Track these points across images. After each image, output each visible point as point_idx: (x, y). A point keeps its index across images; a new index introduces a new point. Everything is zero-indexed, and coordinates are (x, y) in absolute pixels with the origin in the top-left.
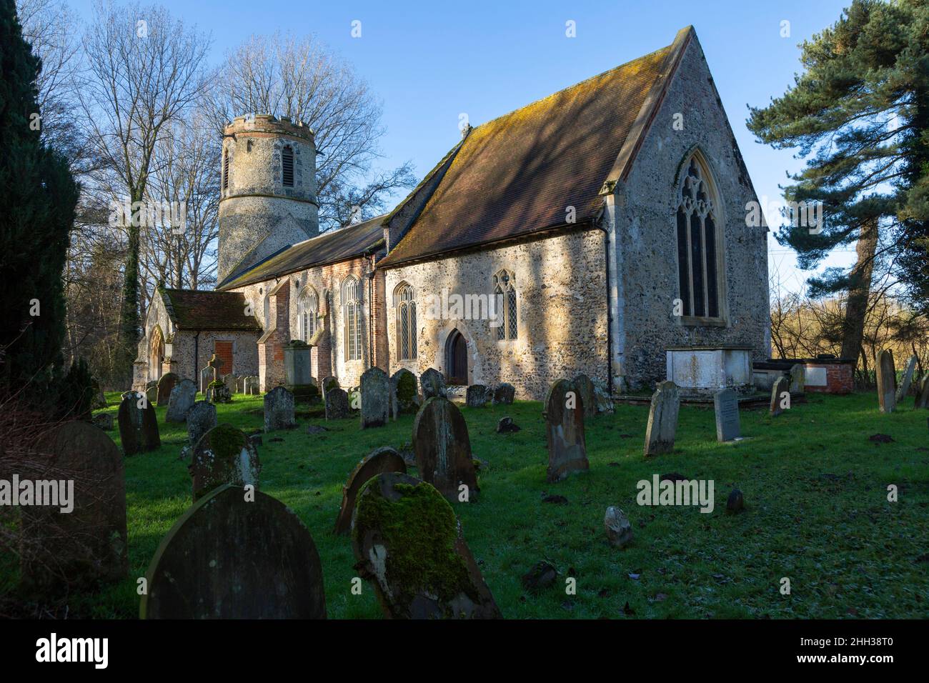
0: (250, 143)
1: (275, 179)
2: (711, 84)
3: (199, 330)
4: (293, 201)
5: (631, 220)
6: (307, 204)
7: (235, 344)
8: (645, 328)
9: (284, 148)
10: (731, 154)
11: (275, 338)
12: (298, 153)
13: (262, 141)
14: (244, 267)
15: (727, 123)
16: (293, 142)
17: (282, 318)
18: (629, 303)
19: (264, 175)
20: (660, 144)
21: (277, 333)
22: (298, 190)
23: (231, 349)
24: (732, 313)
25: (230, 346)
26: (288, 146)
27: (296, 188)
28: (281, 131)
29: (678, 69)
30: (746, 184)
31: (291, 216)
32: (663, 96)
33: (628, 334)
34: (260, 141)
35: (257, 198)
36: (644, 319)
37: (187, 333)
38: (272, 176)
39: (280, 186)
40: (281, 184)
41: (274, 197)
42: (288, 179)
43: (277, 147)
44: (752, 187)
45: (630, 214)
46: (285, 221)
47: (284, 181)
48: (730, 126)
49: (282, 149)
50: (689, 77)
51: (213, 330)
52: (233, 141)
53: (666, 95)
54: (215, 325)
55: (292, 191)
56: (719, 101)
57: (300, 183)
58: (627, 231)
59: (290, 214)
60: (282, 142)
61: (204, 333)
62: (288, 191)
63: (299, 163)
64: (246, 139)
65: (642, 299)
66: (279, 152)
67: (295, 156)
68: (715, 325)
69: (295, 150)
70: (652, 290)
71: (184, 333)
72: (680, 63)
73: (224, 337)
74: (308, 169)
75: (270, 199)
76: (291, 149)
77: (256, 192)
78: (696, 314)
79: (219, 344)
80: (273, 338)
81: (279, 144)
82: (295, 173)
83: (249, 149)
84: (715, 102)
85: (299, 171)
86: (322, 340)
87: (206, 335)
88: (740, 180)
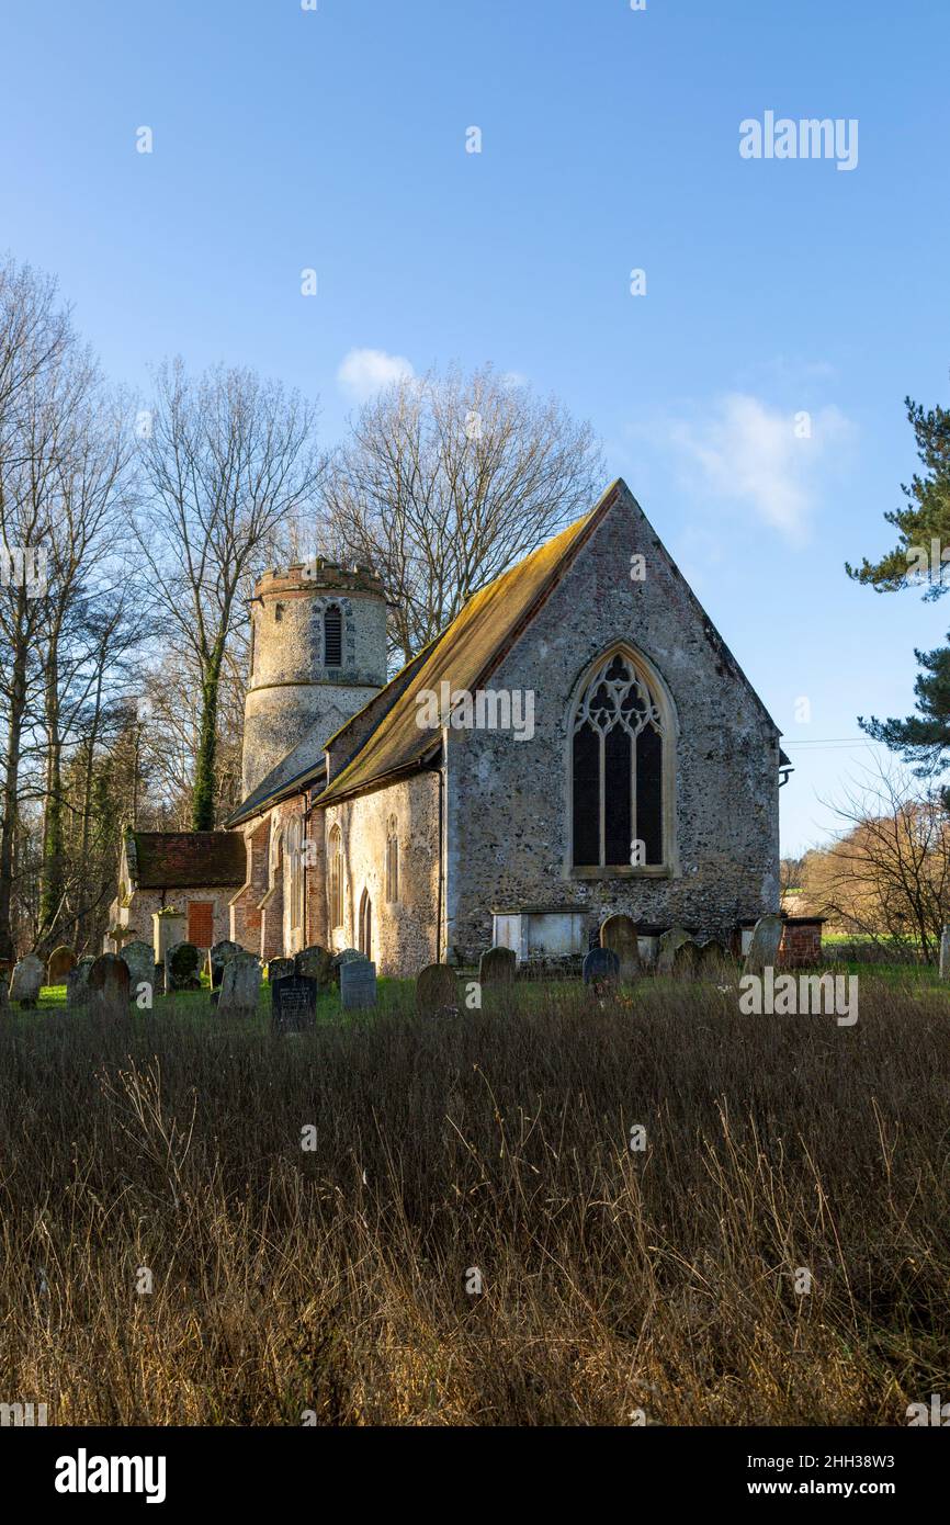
0: (279, 608)
1: (312, 659)
2: (659, 548)
3: (164, 888)
4: (339, 689)
5: (476, 755)
6: (362, 689)
7: (216, 905)
8: (497, 887)
9: (328, 609)
10: (700, 637)
11: (249, 897)
12: (349, 614)
13: (295, 604)
14: (265, 791)
15: (691, 595)
16: (340, 599)
17: (259, 870)
18: (468, 858)
19: (298, 652)
20: (544, 651)
21: (252, 890)
22: (348, 670)
23: (212, 911)
24: (684, 857)
25: (209, 907)
26: (333, 605)
27: (345, 667)
28: (323, 585)
29: (589, 543)
30: (731, 674)
31: (337, 710)
32: (554, 586)
33: (464, 895)
34: (292, 604)
35: (287, 688)
36: (496, 876)
37: (150, 892)
38: (309, 653)
39: (321, 667)
40: (322, 663)
41: (311, 684)
42: (333, 655)
43: (316, 610)
44: (743, 678)
45: (476, 748)
46: (327, 718)
47: (326, 658)
48: (696, 599)
49: (325, 611)
50: (610, 549)
51: (186, 887)
52: (260, 606)
53: (559, 584)
54: (188, 881)
55: (337, 672)
56: (674, 569)
57: (351, 658)
58: (469, 769)
59: (334, 707)
60: (324, 601)
61: (174, 891)
62: (331, 674)
63: (351, 628)
64: (275, 603)
65: (493, 851)
66: (318, 617)
67: (344, 619)
68: (645, 875)
69: (344, 610)
70: (515, 838)
71: (146, 893)
72: (594, 533)
73: (201, 896)
74: (366, 635)
75: (305, 688)
76: (338, 610)
77: (287, 679)
78: (607, 863)
79: (194, 906)
80: (245, 896)
81: (320, 604)
82: (344, 645)
83: (278, 618)
84: (669, 572)
85: (351, 643)
86: (271, 900)
87: (177, 894)
88: (719, 671)
